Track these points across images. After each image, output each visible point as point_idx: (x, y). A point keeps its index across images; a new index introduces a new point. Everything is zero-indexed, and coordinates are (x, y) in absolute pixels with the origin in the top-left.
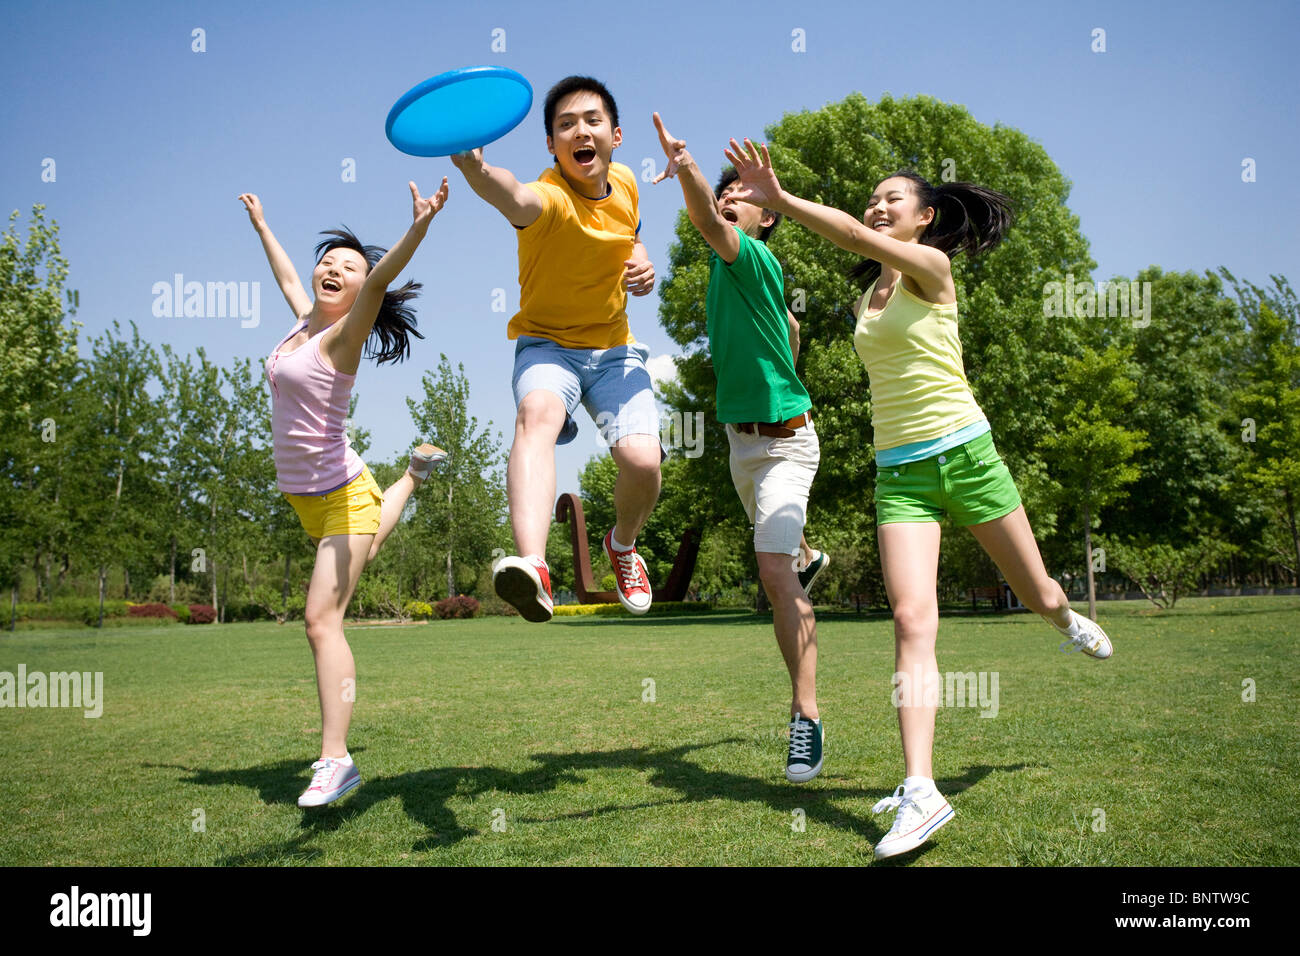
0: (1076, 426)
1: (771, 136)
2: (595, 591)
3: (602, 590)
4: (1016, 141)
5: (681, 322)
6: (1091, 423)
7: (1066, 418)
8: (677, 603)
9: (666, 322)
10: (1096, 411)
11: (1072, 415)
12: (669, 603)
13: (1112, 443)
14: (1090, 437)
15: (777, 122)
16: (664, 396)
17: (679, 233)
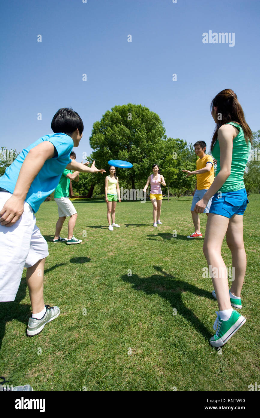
0: (168, 168)
1: (112, 110)
2: (74, 196)
3: (75, 196)
4: (155, 114)
5: (94, 145)
6: (170, 167)
7: (166, 167)
8: (90, 198)
9: (91, 145)
10: (171, 166)
11: (167, 166)
12: (88, 198)
13: (173, 171)
14: (170, 170)
15: (114, 107)
16: (88, 159)
17: (94, 127)
